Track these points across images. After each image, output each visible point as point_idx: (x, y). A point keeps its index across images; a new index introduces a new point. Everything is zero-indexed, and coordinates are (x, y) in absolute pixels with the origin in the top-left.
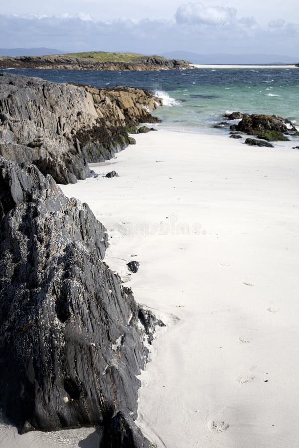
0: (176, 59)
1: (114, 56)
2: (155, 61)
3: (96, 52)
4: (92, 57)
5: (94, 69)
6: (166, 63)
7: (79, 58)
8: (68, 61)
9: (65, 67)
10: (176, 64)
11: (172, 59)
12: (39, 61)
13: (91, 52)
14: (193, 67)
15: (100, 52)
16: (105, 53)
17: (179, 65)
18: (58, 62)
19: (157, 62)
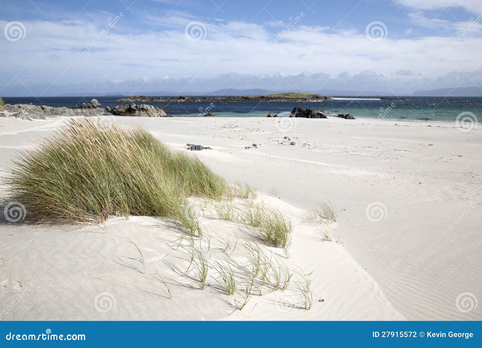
0: (326, 95)
1: (298, 94)
2: (317, 96)
3: (290, 93)
4: (289, 95)
5: (292, 101)
6: (321, 98)
7: (284, 96)
8: (279, 97)
9: (280, 100)
10: (326, 98)
11: (324, 96)
12: (268, 98)
13: (288, 93)
14: (333, 99)
15: (292, 93)
16: (294, 93)
17: (327, 98)
18: (275, 98)
19: (317, 97)
